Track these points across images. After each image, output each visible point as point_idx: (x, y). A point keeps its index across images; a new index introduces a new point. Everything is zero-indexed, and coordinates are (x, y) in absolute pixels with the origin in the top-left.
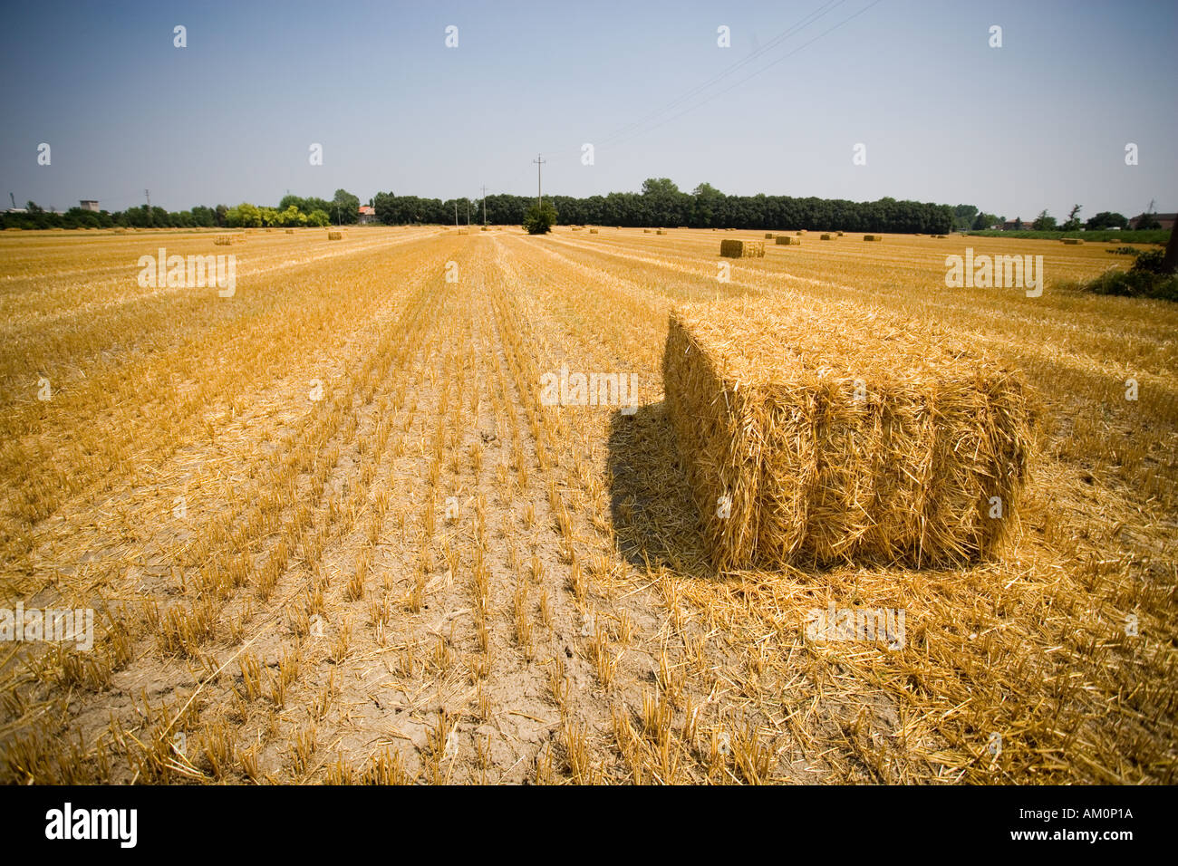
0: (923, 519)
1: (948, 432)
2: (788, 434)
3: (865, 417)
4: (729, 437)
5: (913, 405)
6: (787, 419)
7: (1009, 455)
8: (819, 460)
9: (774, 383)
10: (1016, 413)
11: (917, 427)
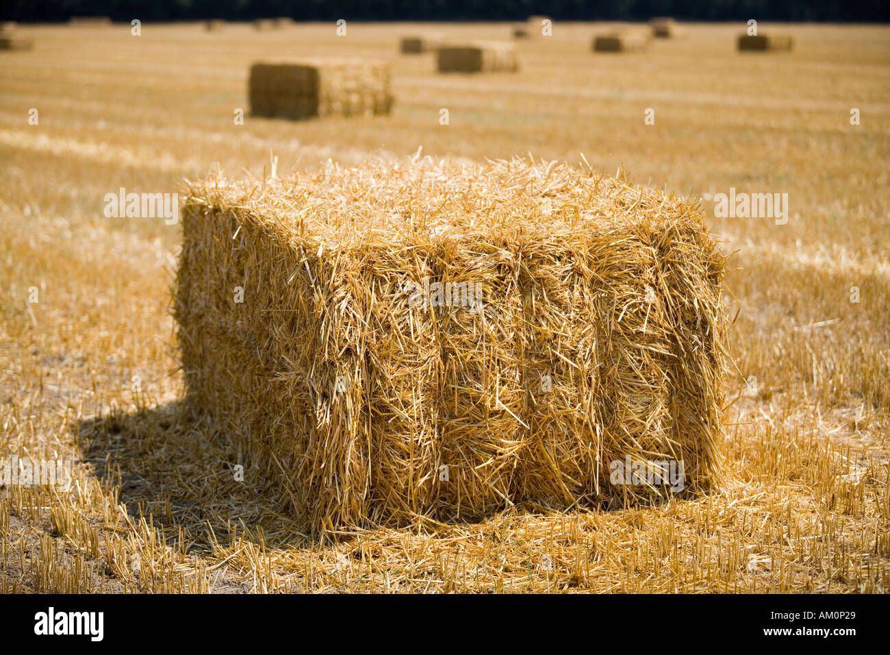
0: (598, 428)
1: (610, 297)
2: (396, 311)
3: (496, 283)
4: (318, 320)
5: (558, 263)
6: (393, 292)
7: (691, 324)
8: (444, 349)
9: (372, 245)
10: (692, 268)
11: (566, 294)
